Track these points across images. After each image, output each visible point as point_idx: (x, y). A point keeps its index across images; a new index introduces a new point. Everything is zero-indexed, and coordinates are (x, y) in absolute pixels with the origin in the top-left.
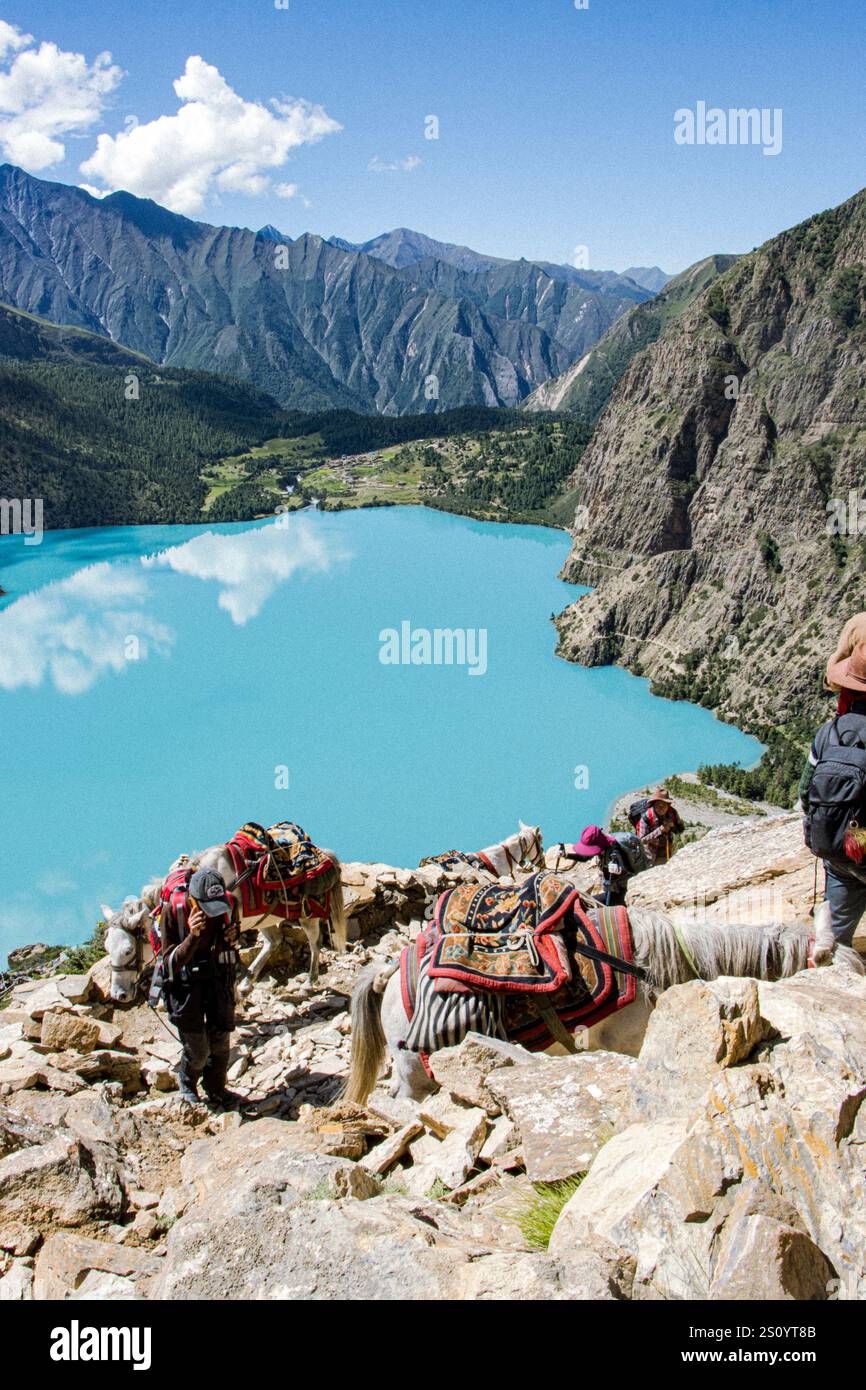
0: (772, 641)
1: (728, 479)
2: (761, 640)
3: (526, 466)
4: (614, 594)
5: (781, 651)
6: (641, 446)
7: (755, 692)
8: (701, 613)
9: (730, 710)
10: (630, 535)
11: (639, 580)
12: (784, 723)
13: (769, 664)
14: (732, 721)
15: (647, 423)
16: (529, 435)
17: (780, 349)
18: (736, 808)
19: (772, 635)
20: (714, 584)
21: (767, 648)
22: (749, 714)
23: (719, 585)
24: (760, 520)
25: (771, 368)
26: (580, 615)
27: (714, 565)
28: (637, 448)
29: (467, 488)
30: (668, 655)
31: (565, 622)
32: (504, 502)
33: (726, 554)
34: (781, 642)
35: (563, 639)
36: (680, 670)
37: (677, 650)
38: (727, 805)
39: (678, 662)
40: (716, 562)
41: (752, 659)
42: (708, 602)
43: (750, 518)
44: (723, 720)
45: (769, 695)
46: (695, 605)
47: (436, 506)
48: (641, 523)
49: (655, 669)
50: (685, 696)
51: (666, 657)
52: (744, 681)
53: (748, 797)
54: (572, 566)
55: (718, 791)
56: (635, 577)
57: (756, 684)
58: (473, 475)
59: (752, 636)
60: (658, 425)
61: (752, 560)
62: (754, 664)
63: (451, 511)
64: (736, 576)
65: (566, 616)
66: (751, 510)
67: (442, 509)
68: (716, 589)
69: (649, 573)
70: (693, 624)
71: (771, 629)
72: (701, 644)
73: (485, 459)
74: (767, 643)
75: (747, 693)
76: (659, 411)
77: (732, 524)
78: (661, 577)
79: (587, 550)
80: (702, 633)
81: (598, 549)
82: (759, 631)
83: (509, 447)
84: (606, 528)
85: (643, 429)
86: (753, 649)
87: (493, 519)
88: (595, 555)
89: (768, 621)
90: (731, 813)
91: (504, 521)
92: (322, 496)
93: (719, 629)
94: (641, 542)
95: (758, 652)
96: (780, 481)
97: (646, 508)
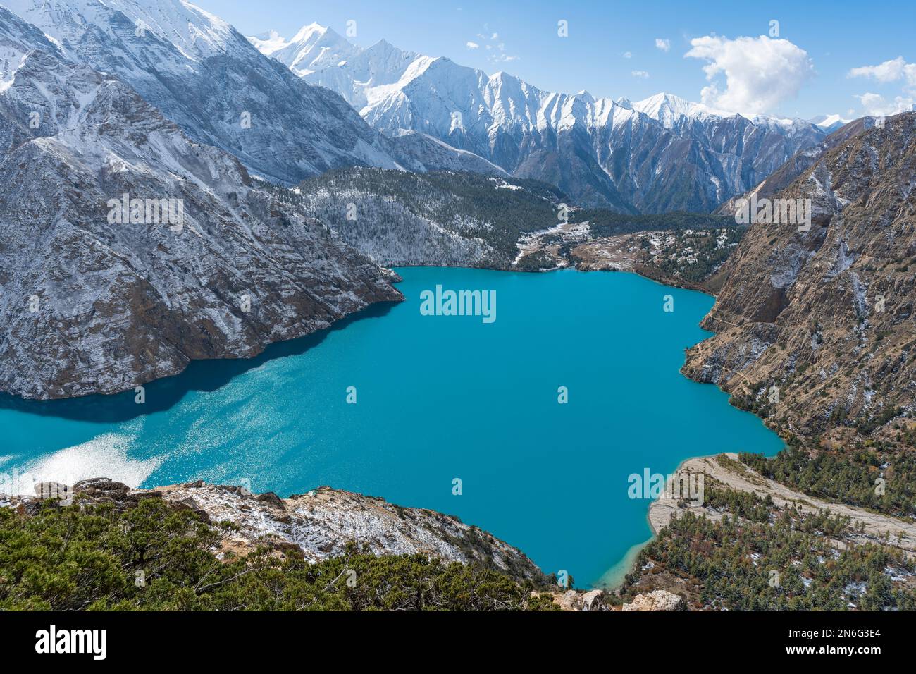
0: (807, 385)
1: (809, 281)
2: (800, 383)
3: (698, 255)
4: (720, 342)
5: (811, 392)
6: (759, 255)
7: (790, 413)
8: (769, 361)
9: (774, 421)
10: (744, 306)
11: (736, 336)
12: (805, 435)
13: (803, 398)
14: (774, 428)
15: (764, 241)
16: (706, 235)
17: (858, 202)
18: (753, 480)
19: (808, 382)
20: (780, 345)
21: (803, 388)
22: (783, 426)
23: (783, 346)
24: (813, 311)
25: (850, 214)
26: (700, 351)
27: (782, 334)
28: (757, 256)
29: (661, 265)
30: (745, 382)
31: (692, 353)
32: (681, 275)
33: (791, 328)
34: (813, 387)
35: (688, 363)
36: (748, 392)
37: (750, 380)
38: (749, 477)
39: (749, 387)
40: (784, 332)
41: (794, 393)
42: (775, 355)
43: (808, 310)
44: (768, 426)
45: (799, 416)
46: (767, 356)
47: (642, 274)
48: (752, 300)
49: (736, 389)
50: (749, 408)
51: (744, 383)
52: (786, 406)
53: (763, 475)
54: (708, 319)
55: (747, 467)
56: (734, 334)
57: (792, 409)
58: (666, 258)
59: (796, 380)
60: (771, 243)
61: (804, 334)
62: (794, 397)
63: (649, 277)
64: (794, 342)
65: (693, 350)
66: (809, 305)
67: (645, 275)
68: (781, 348)
69: (742, 333)
70: (763, 366)
71: (808, 378)
72: (764, 380)
73: (676, 248)
74: (804, 385)
75: (785, 413)
76: (774, 234)
77: (797, 311)
78: (748, 337)
79: (718, 311)
80: (766, 373)
81: (725, 312)
82: (801, 377)
83: (691, 242)
84: (731, 300)
85: (762, 245)
86: (795, 387)
87: (672, 285)
88: (722, 315)
89: (808, 373)
90: (749, 481)
91: (679, 287)
92: (580, 261)
93: (777, 372)
94: (750, 311)
95: (798, 390)
96: (829, 290)
97: (756, 291)
